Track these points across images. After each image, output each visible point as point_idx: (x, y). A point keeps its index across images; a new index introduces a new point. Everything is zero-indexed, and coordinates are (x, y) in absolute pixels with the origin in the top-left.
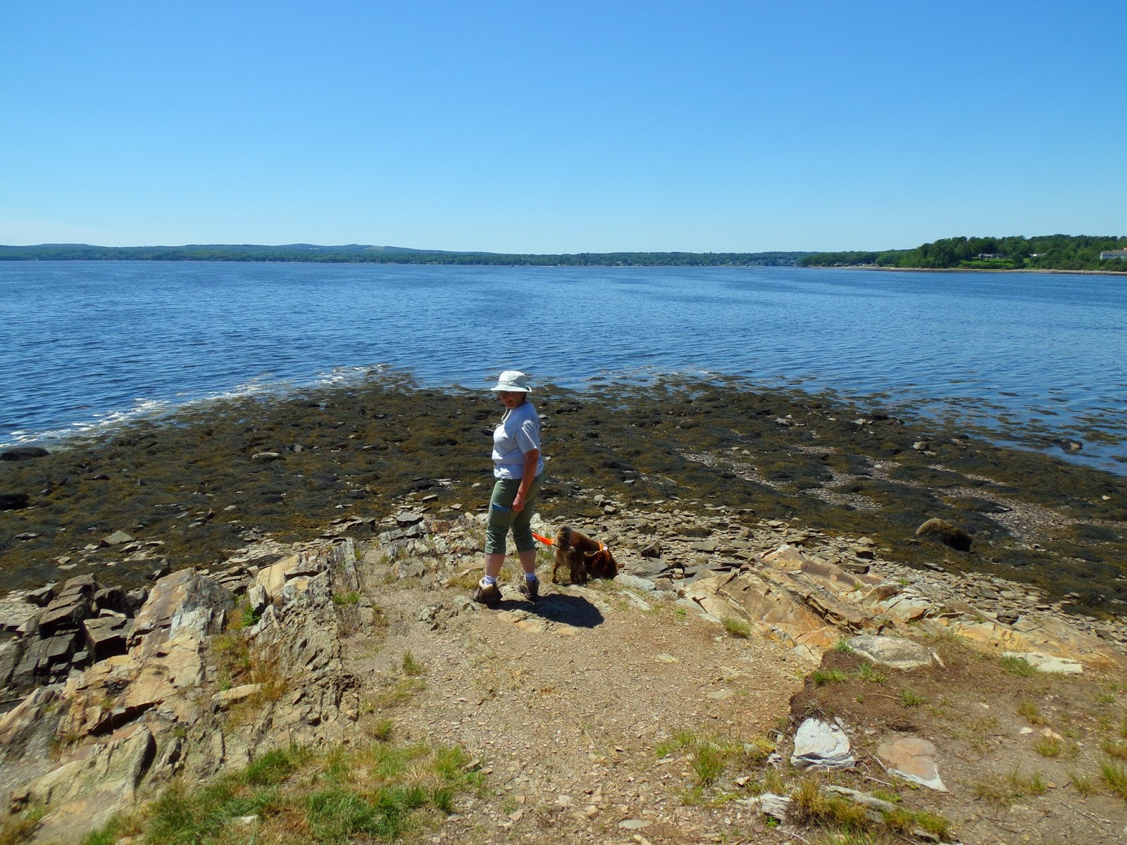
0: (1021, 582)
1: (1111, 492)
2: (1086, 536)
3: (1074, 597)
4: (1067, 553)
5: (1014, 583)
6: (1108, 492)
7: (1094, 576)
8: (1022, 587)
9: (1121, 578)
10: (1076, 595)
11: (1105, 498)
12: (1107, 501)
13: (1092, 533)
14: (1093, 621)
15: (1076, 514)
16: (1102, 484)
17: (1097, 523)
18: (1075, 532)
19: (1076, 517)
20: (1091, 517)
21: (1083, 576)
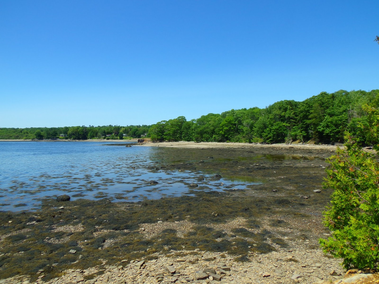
0: (13, 276)
1: (11, 219)
2: (15, 240)
3: (42, 272)
4: (14, 251)
5: (10, 279)
6: (10, 219)
7: (34, 257)
8: (15, 279)
9: (42, 253)
10: (42, 270)
11: (10, 222)
12: (11, 223)
13: (17, 238)
14: (58, 279)
15: (4, 233)
16: (7, 216)
17: (15, 233)
18: (9, 241)
19: (5, 234)
20: (11, 232)
21: (30, 259)
